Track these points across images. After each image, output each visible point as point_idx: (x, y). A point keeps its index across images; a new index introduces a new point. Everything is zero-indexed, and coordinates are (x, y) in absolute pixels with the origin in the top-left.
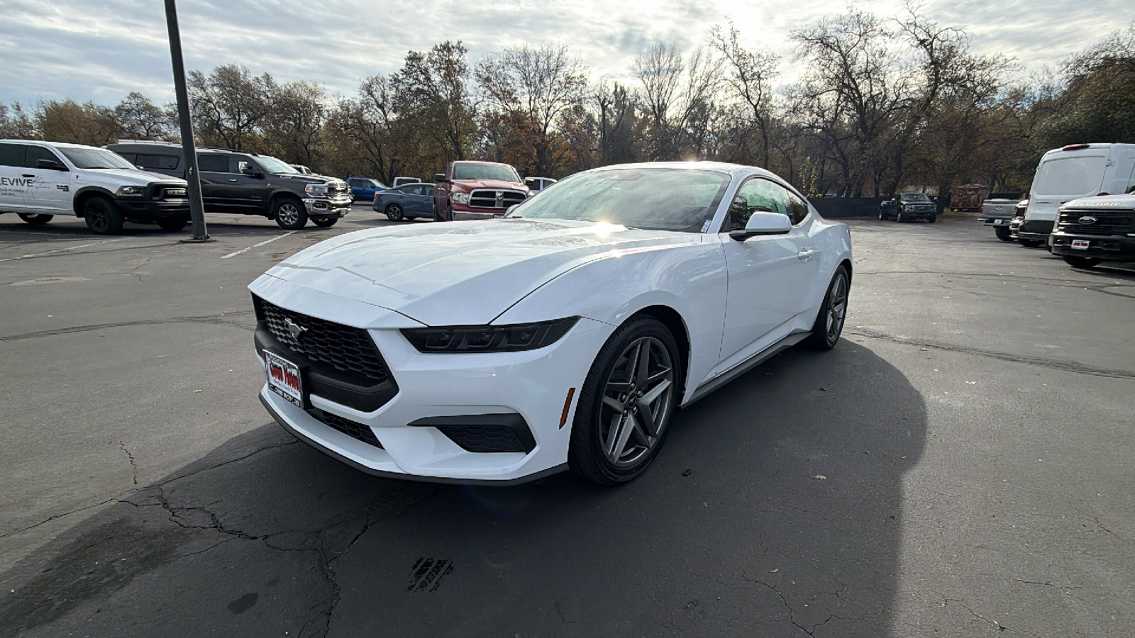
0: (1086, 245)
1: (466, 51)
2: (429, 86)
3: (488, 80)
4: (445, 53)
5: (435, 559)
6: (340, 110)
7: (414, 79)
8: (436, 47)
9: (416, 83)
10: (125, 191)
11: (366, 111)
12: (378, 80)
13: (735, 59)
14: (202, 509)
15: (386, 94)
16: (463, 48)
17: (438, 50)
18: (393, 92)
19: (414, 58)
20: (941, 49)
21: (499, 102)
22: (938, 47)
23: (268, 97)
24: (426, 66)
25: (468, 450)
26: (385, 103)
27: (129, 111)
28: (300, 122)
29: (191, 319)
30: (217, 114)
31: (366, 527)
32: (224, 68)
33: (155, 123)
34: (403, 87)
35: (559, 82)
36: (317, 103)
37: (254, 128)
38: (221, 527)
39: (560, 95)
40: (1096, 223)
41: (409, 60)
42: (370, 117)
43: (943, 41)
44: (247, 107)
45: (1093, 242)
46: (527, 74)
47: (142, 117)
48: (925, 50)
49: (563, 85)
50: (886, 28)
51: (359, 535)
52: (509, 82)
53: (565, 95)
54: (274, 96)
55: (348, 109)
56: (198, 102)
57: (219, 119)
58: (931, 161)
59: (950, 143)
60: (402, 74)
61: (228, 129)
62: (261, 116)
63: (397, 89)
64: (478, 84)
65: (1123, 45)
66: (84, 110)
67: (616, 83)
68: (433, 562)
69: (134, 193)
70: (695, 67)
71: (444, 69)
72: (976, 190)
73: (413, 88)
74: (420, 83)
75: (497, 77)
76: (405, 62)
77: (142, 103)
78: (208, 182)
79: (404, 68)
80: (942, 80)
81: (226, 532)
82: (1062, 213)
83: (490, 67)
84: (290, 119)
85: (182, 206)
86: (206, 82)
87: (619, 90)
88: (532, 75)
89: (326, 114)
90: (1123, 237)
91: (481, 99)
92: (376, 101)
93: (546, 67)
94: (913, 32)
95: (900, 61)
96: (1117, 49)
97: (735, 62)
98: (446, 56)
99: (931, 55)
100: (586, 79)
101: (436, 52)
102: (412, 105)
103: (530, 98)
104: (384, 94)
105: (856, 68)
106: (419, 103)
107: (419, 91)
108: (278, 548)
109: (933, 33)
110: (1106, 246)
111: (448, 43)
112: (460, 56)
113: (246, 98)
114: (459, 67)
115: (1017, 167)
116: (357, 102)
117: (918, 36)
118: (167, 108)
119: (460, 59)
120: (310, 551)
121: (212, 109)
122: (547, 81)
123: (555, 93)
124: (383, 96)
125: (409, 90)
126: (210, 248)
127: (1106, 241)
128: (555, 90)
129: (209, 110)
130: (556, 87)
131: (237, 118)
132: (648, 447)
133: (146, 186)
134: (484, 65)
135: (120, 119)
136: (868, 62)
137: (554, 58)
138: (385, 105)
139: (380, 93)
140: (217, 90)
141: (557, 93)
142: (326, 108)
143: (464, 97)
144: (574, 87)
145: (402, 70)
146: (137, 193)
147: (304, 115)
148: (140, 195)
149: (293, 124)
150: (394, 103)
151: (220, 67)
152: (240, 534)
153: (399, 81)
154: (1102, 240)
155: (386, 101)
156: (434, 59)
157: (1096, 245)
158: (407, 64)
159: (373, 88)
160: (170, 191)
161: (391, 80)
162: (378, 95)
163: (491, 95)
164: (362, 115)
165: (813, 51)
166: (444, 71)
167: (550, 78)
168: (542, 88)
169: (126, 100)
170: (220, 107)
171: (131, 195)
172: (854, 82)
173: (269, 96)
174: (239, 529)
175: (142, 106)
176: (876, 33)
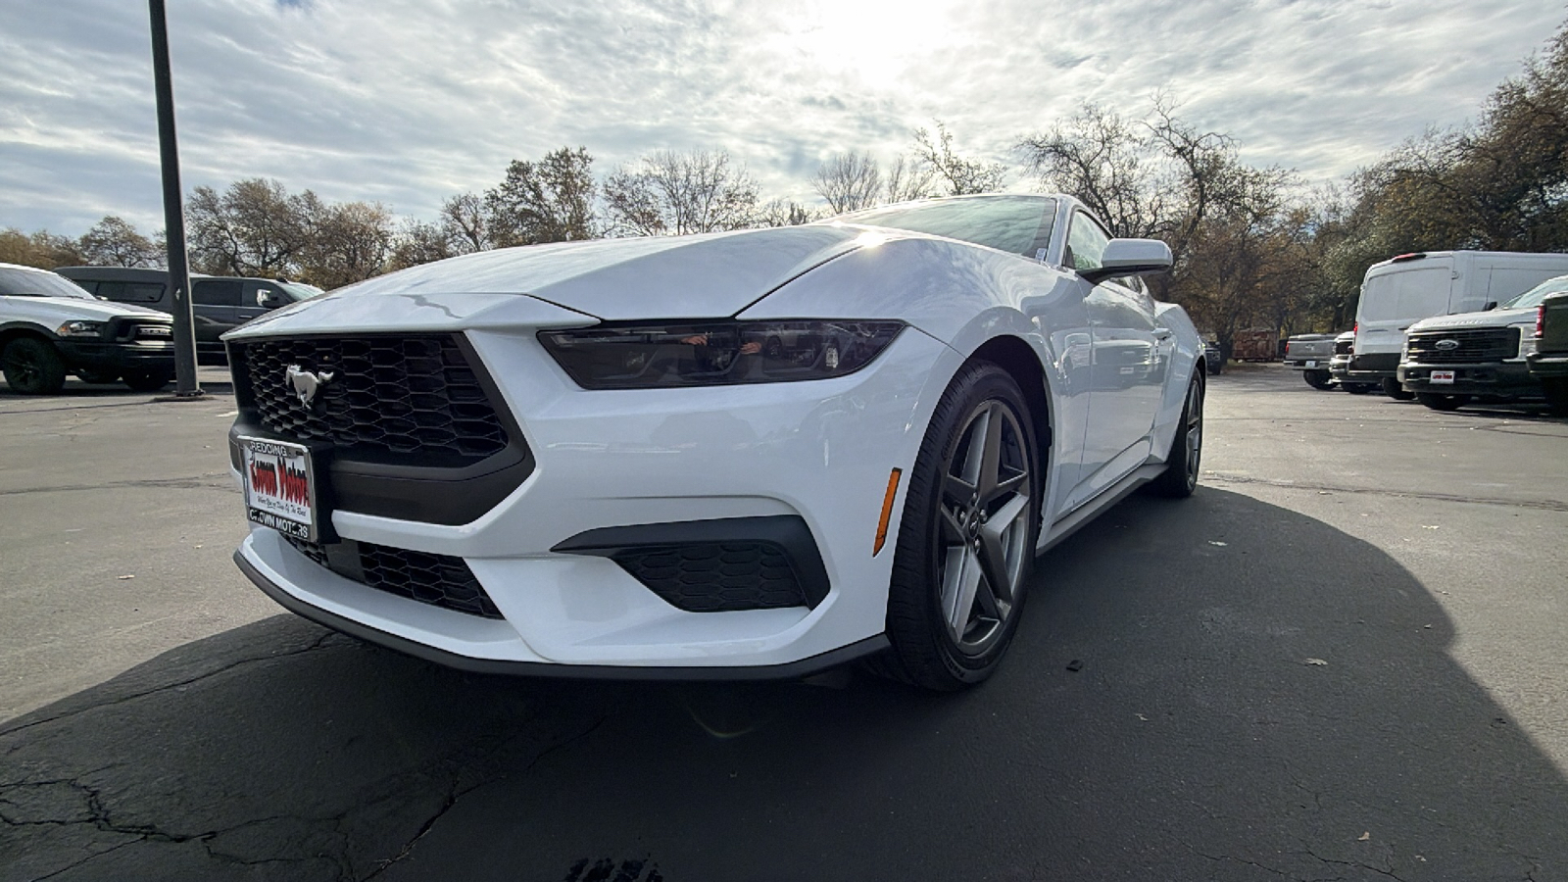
0: (1450, 377)
1: (591, 160)
2: (540, 206)
3: (621, 198)
4: (562, 163)
5: (615, 861)
6: (412, 241)
7: (519, 196)
8: (550, 155)
9: (522, 201)
10: (72, 329)
11: (450, 240)
12: (467, 201)
13: (948, 170)
14: (72, 784)
15: (479, 217)
16: (587, 156)
17: (553, 159)
18: (490, 215)
19: (519, 170)
20: (1204, 159)
21: (637, 227)
22: (1200, 157)
23: (309, 223)
24: (536, 180)
25: (680, 607)
26: (478, 229)
27: (100, 243)
28: (356, 255)
29: (144, 484)
30: (233, 245)
31: (452, 801)
32: (247, 184)
33: (140, 259)
34: (503, 208)
35: (718, 200)
36: (380, 230)
37: (288, 265)
38: (106, 820)
39: (719, 218)
40: (1459, 347)
41: (512, 172)
42: (455, 249)
43: (1205, 150)
44: (279, 236)
45: (1459, 373)
46: (674, 191)
47: (121, 250)
48: (1184, 160)
49: (723, 205)
50: (1135, 132)
51: (434, 819)
52: (650, 200)
53: (727, 217)
54: (319, 221)
55: (424, 239)
56: (206, 229)
57: (235, 253)
58: (1206, 298)
59: (1225, 275)
60: (503, 190)
61: (248, 266)
62: (298, 248)
63: (495, 209)
64: (608, 204)
65: (1420, 154)
66: (32, 242)
67: (792, 205)
68: (612, 867)
69: (87, 330)
70: (896, 182)
71: (561, 184)
72: (1264, 334)
73: (518, 208)
74: (528, 201)
75: (633, 195)
76: (507, 174)
77: (121, 232)
78: (208, 320)
79: (505, 182)
80: (1210, 197)
81: (116, 830)
82: (1411, 338)
83: (624, 181)
84: (340, 251)
85: (163, 352)
86: (220, 202)
87: (796, 214)
88: (681, 192)
89: (392, 245)
90: (1498, 364)
91: (612, 224)
92: (465, 227)
93: (700, 183)
94: (1167, 138)
95: (1156, 173)
96: (1413, 159)
97: (949, 174)
98: (564, 167)
99: (1192, 166)
100: (754, 197)
101: (550, 162)
102: (516, 232)
103: (679, 221)
104: (476, 217)
105: (1102, 184)
106: (525, 229)
107: (526, 213)
108: (237, 860)
109: (1193, 139)
110: (1476, 378)
111: (567, 150)
112: (583, 167)
113: (277, 223)
114: (582, 181)
115: (1311, 305)
116: (439, 229)
117: (1174, 142)
118: (158, 238)
119: (583, 171)
120: (314, 860)
121: (227, 239)
122: (702, 200)
123: (712, 216)
124: (475, 221)
125: (512, 211)
126: (200, 407)
127: (1477, 370)
128: (713, 211)
129: (222, 240)
130: (714, 207)
131: (263, 250)
132: (1000, 618)
133: (107, 320)
134: (616, 180)
135: (87, 253)
136: (1114, 176)
137: (710, 170)
138: (479, 233)
139: (472, 216)
140: (234, 212)
141: (716, 215)
142: (393, 237)
143: (588, 220)
144: (737, 207)
145: (502, 185)
146: (93, 330)
147: (361, 246)
148: (96, 334)
149: (345, 257)
150: (491, 229)
151: (240, 182)
152: (149, 832)
153: (498, 199)
154: (1472, 368)
155: (480, 227)
156: (546, 171)
157: (1465, 376)
158: (509, 177)
159: (461, 209)
160: (146, 330)
161: (487, 198)
162: (467, 219)
163: (626, 219)
164: (445, 246)
165: (1046, 161)
166: (561, 187)
167: (705, 196)
168: (694, 209)
169: (98, 227)
170: (237, 236)
171: (80, 334)
172: (1101, 200)
173: (312, 221)
174: (147, 822)
175: (121, 235)
176: (1122, 139)
